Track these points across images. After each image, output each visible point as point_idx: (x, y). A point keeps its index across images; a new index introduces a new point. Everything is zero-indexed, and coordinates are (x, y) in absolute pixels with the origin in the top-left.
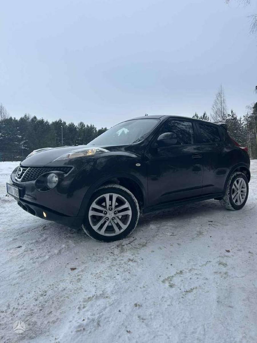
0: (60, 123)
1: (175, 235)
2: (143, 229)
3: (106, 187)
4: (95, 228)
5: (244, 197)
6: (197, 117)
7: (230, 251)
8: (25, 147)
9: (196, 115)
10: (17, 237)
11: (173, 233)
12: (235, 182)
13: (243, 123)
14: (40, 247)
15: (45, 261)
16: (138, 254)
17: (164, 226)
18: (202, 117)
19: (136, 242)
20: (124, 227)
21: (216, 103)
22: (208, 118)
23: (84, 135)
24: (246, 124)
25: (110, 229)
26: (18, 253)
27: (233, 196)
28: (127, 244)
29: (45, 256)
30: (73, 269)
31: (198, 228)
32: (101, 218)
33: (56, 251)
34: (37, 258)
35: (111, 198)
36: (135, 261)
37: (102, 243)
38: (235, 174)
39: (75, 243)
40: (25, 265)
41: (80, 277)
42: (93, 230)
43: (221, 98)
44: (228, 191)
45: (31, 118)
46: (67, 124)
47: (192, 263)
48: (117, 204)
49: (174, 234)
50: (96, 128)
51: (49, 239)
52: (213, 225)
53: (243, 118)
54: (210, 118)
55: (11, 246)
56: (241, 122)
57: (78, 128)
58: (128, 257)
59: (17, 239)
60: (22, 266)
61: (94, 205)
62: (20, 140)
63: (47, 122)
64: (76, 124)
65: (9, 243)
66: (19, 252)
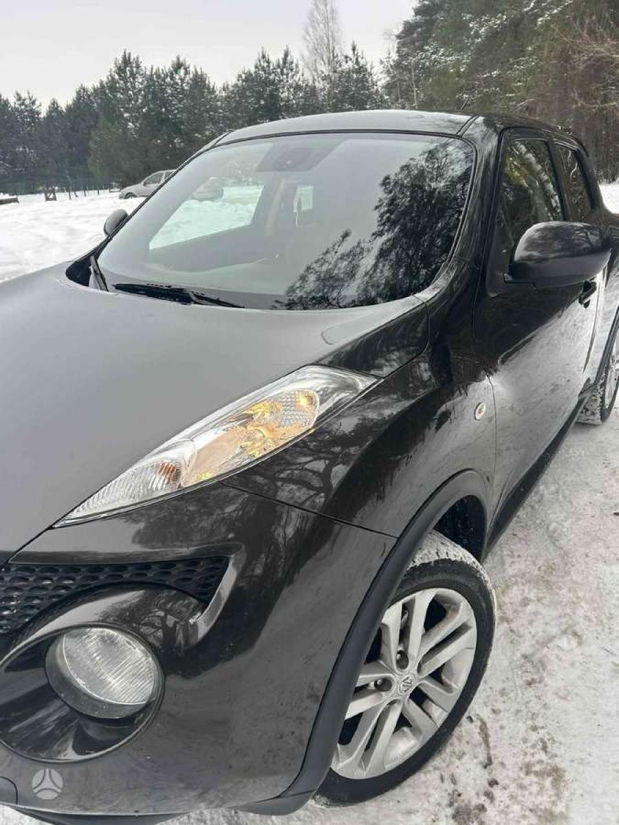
9: (264, 57)
21: (313, 22)
24: (386, 85)
43: (326, 5)
53: (378, 68)
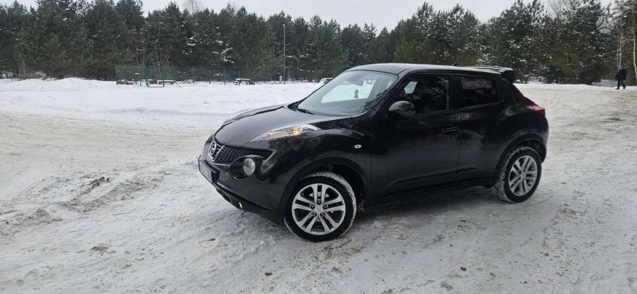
0: (282, 18)
1: (405, 239)
2: (364, 227)
3: (314, 176)
4: (300, 224)
5: (532, 184)
6: (521, 5)
7: (468, 269)
8: (229, 59)
10: (210, 226)
11: (402, 236)
12: (517, 163)
13: (614, 13)
14: (236, 242)
15: (239, 261)
16: (347, 262)
17: (394, 224)
18: (531, 4)
19: (350, 245)
20: (336, 225)
22: (543, 6)
23: (319, 39)
24: (620, 17)
25: (318, 226)
26: (211, 248)
27: (510, 183)
28: (337, 248)
29: (239, 254)
30: (268, 274)
31: (440, 230)
32: (307, 212)
33: (253, 249)
34: (231, 257)
35: (320, 189)
36: (340, 272)
37: (308, 243)
38: (518, 151)
39: (275, 240)
40: (217, 264)
41: (273, 285)
42: (298, 227)
44: (502, 176)
45: (237, 10)
46: (293, 20)
47: (409, 280)
48: (327, 196)
49: (404, 237)
50: (339, 26)
51: (246, 232)
52: (464, 228)
53: (614, 5)
54: (545, 7)
55: (202, 238)
56: (609, 12)
57: (310, 25)
58: (334, 265)
59: (210, 228)
60: (214, 265)
61: (298, 197)
62: (221, 48)
63: (261, 18)
64: (308, 20)
65: (202, 234)
66: (212, 246)
